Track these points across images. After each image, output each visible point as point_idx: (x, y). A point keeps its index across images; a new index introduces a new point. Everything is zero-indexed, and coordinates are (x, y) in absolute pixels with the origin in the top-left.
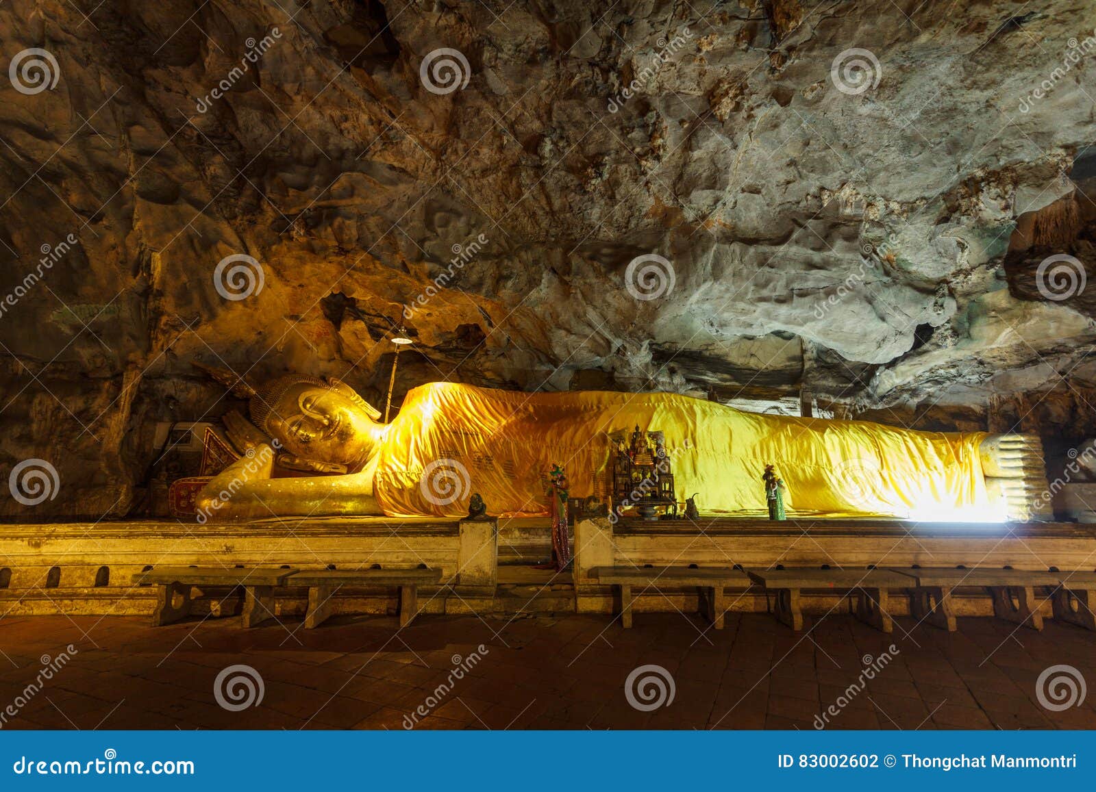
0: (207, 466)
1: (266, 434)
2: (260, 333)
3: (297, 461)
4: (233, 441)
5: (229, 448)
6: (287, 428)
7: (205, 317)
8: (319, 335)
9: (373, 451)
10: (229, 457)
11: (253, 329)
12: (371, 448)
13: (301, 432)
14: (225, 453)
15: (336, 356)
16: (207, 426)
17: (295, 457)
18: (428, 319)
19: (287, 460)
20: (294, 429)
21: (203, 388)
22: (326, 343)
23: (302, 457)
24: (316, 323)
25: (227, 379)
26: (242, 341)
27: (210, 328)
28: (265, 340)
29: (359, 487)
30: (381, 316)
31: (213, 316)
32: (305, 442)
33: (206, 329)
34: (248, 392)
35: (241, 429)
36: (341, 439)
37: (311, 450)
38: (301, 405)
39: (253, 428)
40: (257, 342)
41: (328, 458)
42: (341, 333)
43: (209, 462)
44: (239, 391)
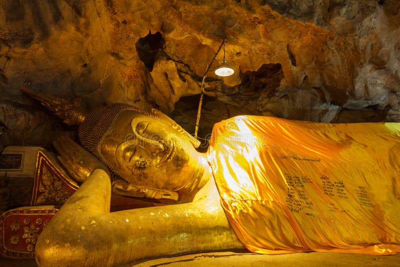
0: (40, 194)
1: (99, 159)
2: (85, 65)
3: (130, 188)
4: (66, 166)
5: (63, 174)
6: (121, 154)
7: (37, 35)
8: (130, 77)
9: (204, 178)
10: (63, 184)
11: (81, 59)
12: (202, 174)
13: (136, 158)
14: (59, 180)
15: (141, 97)
16: (38, 150)
17: (128, 183)
18: (236, 58)
19: (120, 187)
20: (128, 154)
21: (31, 117)
22: (135, 85)
23: (135, 184)
24: (131, 63)
25: (57, 106)
26: (69, 71)
27: (41, 50)
28: (90, 72)
29: (213, 218)
30: (182, 63)
31: (46, 34)
32: (140, 168)
33: (37, 49)
34: (77, 119)
35: (74, 153)
36: (178, 165)
37: (146, 176)
38: (134, 129)
39: (86, 152)
40: (83, 75)
41: (162, 184)
42: (153, 74)
43: (42, 189)
44: (69, 117)
